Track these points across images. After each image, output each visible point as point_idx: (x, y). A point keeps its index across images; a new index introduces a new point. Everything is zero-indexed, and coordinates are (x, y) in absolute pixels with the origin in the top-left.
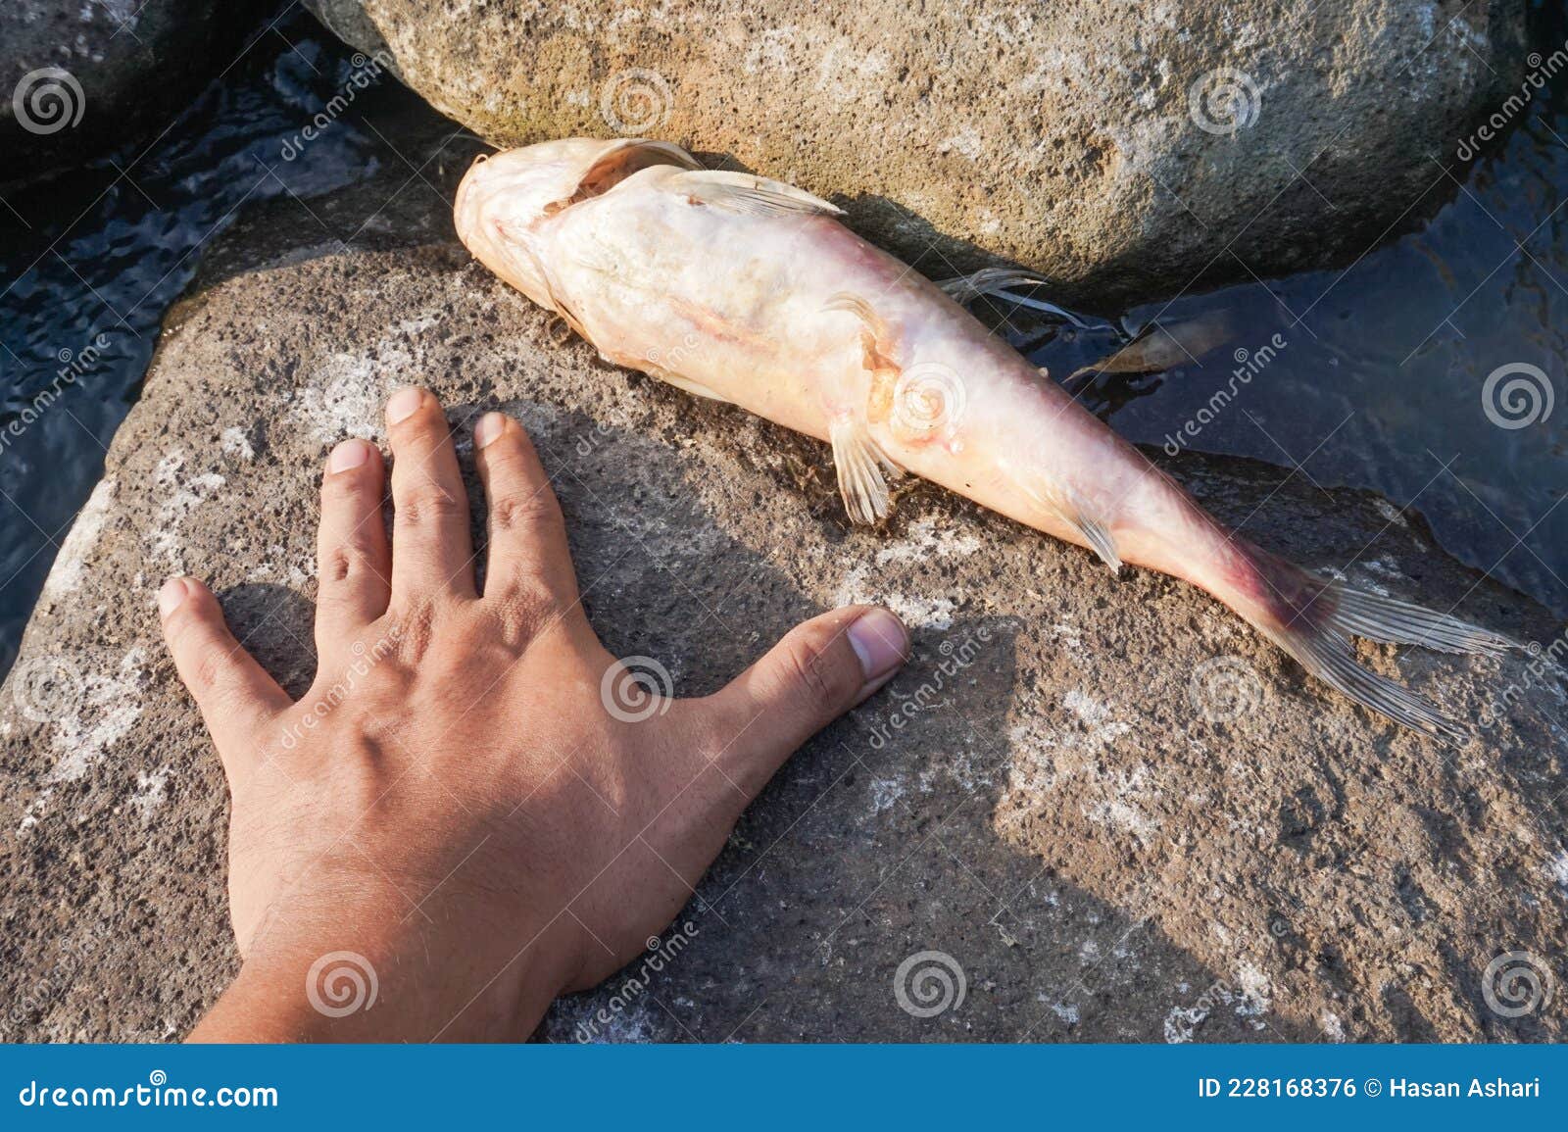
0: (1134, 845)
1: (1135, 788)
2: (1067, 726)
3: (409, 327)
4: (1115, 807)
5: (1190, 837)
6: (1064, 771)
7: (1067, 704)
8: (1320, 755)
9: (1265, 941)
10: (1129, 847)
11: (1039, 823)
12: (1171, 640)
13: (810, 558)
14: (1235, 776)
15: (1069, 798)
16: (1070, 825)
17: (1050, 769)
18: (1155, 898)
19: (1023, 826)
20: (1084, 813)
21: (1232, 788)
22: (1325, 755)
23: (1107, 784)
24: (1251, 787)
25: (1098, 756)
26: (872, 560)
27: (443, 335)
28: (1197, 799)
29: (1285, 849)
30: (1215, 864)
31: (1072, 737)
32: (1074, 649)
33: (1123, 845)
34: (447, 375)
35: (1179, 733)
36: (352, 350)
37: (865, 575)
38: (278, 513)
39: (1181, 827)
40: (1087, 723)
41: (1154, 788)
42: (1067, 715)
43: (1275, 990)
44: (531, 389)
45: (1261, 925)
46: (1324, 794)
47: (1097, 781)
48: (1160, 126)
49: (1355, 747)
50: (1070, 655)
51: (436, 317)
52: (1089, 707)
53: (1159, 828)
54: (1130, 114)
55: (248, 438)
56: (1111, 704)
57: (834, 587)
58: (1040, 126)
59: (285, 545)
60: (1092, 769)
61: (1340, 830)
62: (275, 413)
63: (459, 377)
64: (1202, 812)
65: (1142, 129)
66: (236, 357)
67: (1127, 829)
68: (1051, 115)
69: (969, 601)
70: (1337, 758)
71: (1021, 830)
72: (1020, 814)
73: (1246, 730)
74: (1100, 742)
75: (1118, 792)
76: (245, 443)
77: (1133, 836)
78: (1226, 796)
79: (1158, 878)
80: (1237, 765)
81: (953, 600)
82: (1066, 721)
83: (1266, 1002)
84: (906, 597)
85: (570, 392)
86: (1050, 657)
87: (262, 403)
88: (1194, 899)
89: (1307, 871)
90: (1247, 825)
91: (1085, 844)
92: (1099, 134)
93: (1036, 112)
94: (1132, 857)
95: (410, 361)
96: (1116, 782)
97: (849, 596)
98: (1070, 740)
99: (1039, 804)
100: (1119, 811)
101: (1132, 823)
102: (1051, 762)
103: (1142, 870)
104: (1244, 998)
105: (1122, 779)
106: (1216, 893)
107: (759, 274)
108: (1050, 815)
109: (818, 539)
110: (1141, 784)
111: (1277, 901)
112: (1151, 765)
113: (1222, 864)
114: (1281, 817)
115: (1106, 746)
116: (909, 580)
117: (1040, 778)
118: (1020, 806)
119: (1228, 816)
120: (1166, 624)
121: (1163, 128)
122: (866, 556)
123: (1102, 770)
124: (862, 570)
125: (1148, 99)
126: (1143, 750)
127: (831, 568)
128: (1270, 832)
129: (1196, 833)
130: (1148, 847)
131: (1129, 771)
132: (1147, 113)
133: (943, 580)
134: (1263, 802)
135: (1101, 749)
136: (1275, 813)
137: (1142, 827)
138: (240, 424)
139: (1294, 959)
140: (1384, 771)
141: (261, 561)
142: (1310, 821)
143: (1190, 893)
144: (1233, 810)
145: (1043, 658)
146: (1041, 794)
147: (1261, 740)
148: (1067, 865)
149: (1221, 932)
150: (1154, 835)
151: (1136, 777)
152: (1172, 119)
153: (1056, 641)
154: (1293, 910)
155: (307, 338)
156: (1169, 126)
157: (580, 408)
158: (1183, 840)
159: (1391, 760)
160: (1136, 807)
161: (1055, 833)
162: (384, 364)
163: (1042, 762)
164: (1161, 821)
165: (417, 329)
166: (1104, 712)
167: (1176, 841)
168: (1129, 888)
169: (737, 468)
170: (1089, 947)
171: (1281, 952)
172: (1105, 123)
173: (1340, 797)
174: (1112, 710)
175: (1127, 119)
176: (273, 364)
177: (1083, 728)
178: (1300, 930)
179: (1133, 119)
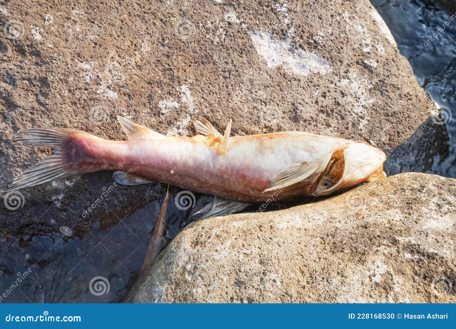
0: (80, 59)
1: (87, 75)
2: (113, 86)
3: (364, 122)
4: (90, 68)
5: (68, 68)
6: (106, 72)
7: (116, 93)
8: (48, 110)
9: (39, 47)
10: (81, 58)
11: (105, 54)
12: (101, 129)
13: (206, 107)
14: (65, 90)
15: (102, 65)
16: (98, 58)
17: (110, 71)
18: (69, 48)
19: (108, 53)
20: (96, 62)
21: (64, 87)
22: (47, 111)
23: (95, 73)
24: (60, 89)
25: (101, 81)
26: (191, 116)
27: (354, 125)
28: (71, 79)
29: (45, 76)
30: (59, 63)
31: (110, 83)
32: (123, 111)
33: (83, 58)
34: (340, 111)
35: (84, 97)
36: (371, 105)
37: (189, 109)
38: (342, 48)
39: (72, 69)
40: (108, 89)
41: (83, 77)
42: (114, 90)
43: (32, 37)
44: (316, 121)
45: (42, 52)
46: (42, 98)
47: (97, 72)
48: (181, 264)
49: (40, 118)
50: (123, 109)
51: (361, 130)
52: (110, 94)
53: (76, 66)
54: (192, 259)
55: (370, 66)
56: (105, 98)
57: (194, 101)
58: (217, 237)
59: (331, 40)
60: (101, 76)
61: (34, 91)
62: (372, 77)
63: (336, 113)
64: (68, 76)
65: (186, 259)
66: (399, 89)
67: (84, 63)
68: (216, 241)
69: (159, 116)
70: (43, 111)
71: (108, 51)
72: (111, 55)
73: (68, 107)
74: (102, 85)
75: (91, 72)
76: (369, 64)
77: (82, 62)
78: (65, 84)
79: (71, 54)
80: (66, 94)
81: (163, 114)
82: (114, 88)
83: (33, 33)
84: (175, 108)
85: (306, 127)
86: (128, 106)
87: (377, 78)
88: (60, 51)
89: (38, 73)
90: (56, 77)
91: (92, 54)
92: (198, 247)
93: (221, 239)
94: (79, 56)
95: (353, 110)
96: (93, 74)
97: (189, 100)
98: (110, 82)
99: (108, 60)
100: (88, 66)
101: (83, 65)
102: (111, 73)
103: (75, 54)
104: (38, 32)
105: (91, 76)
106: (56, 55)
107: (269, 150)
108: (104, 58)
109: (209, 115)
110: (86, 77)
111: (41, 62)
112: (87, 84)
113: (57, 63)
114: (49, 84)
115: (101, 85)
116: (178, 114)
117: (111, 67)
118: (112, 58)
119: (62, 77)
120: (104, 134)
121: (180, 264)
122: (193, 116)
123: (98, 76)
124: (191, 109)
125: (189, 267)
126: (91, 87)
127: (199, 107)
128: (50, 78)
129: (68, 70)
130: (77, 61)
131: (91, 79)
132: (187, 263)
133: (169, 119)
134: (55, 86)
135: (101, 83)
136: (51, 85)
137: (80, 65)
138: (376, 69)
139: (31, 48)
140: (30, 115)
141: (332, 33)
142: (42, 89)
143: (62, 53)
144: (61, 80)
145: (130, 105)
146: (109, 63)
147: (63, 106)
148: (93, 47)
149: (50, 46)
150: (76, 64)
151: (88, 78)
152: (179, 268)
153: (129, 112)
154: (37, 61)
155: (386, 103)
156: (178, 266)
157: (299, 123)
158: (69, 66)
159: (30, 119)
160: (85, 70)
161: (100, 54)
162: (359, 106)
163: (114, 72)
164: (77, 68)
165: (362, 122)
166: (106, 95)
167: (71, 65)
168: (76, 48)
169: (245, 127)
170: (78, 29)
171: (35, 48)
172: (198, 251)
173: (38, 101)
174: (104, 96)
175: (192, 257)
176: (387, 91)
177: (109, 87)
178: (33, 57)
179: (190, 258)
